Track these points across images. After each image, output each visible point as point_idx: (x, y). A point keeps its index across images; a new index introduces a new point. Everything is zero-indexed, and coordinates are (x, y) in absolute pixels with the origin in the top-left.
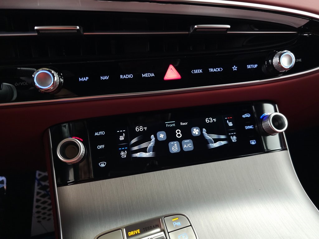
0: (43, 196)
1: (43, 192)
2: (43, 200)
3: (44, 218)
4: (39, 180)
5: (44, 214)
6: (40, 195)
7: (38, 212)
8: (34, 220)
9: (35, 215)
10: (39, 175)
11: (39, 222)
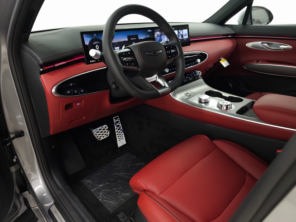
0: (119, 130)
1: (118, 128)
2: (119, 131)
3: (121, 139)
4: (115, 123)
5: (121, 137)
6: (117, 129)
7: (118, 137)
8: (118, 140)
9: (118, 138)
10: (115, 121)
11: (120, 141)
